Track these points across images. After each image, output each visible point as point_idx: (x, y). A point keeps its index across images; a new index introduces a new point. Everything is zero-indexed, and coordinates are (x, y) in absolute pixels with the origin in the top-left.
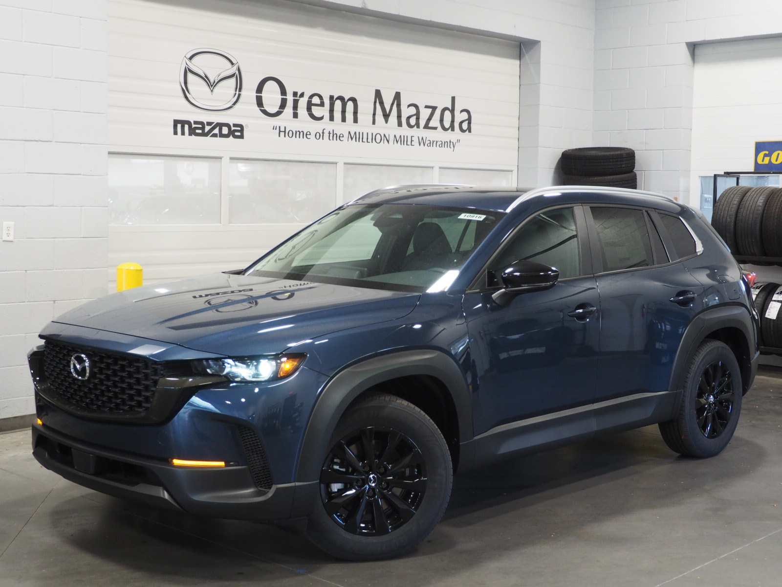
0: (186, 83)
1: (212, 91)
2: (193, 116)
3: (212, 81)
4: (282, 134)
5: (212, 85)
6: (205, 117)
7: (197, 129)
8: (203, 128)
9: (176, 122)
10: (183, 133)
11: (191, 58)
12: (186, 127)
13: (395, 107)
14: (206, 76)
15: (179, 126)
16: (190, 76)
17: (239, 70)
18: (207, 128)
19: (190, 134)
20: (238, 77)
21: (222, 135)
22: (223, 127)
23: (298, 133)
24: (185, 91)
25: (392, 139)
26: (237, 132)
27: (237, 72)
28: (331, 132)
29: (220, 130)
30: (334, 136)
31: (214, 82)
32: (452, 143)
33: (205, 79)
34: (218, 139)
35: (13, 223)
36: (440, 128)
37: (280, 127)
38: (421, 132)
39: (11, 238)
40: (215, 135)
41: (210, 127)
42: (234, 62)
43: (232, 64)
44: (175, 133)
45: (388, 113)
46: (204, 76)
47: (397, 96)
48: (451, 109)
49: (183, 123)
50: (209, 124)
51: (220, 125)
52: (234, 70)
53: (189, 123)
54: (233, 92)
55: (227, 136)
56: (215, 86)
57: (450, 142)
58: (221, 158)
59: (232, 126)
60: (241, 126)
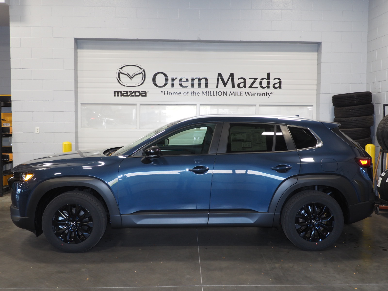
0: (119, 77)
1: (131, 80)
2: (122, 89)
3: (131, 76)
4: (166, 94)
5: (131, 77)
6: (128, 89)
7: (124, 94)
8: (127, 93)
9: (115, 92)
10: (118, 96)
11: (121, 68)
12: (120, 93)
13: (230, 80)
14: (128, 74)
15: (116, 93)
16: (121, 75)
17: (144, 71)
18: (129, 93)
19: (121, 96)
20: (144, 74)
21: (136, 96)
22: (137, 93)
23: (174, 93)
24: (119, 81)
25: (228, 93)
26: (144, 94)
27: (143, 72)
28: (193, 92)
29: (135, 94)
30: (194, 93)
31: (132, 76)
32: (268, 94)
33: (128, 75)
34: (134, 97)
35: (39, 127)
36: (259, 87)
37: (165, 91)
38: (247, 90)
39: (38, 132)
40: (133, 96)
41: (130, 93)
42: (142, 68)
43: (141, 68)
44: (115, 96)
45: (226, 82)
46: (127, 74)
47: (232, 75)
48: (267, 78)
49: (118, 92)
50: (130, 92)
51: (135, 92)
52: (142, 71)
53: (121, 92)
54: (141, 79)
55: (139, 96)
56: (132, 78)
57: (267, 93)
58: (136, 104)
59: (141, 92)
60: (145, 92)
